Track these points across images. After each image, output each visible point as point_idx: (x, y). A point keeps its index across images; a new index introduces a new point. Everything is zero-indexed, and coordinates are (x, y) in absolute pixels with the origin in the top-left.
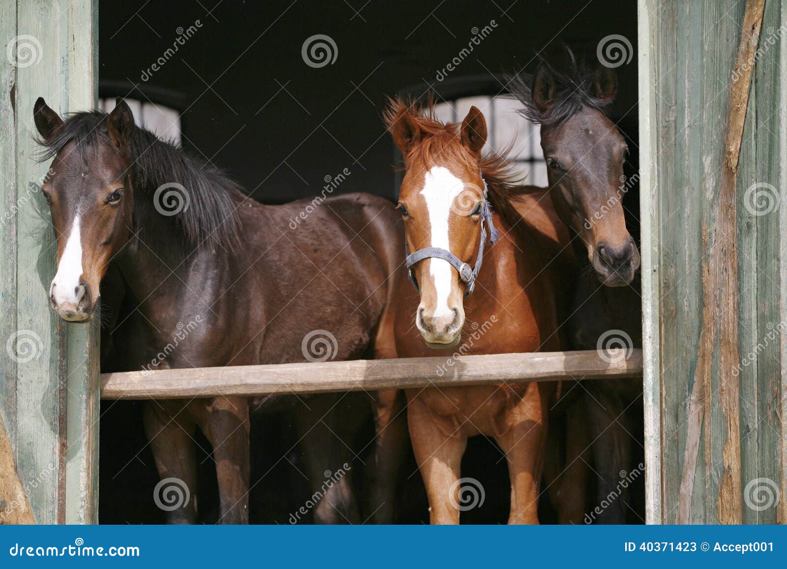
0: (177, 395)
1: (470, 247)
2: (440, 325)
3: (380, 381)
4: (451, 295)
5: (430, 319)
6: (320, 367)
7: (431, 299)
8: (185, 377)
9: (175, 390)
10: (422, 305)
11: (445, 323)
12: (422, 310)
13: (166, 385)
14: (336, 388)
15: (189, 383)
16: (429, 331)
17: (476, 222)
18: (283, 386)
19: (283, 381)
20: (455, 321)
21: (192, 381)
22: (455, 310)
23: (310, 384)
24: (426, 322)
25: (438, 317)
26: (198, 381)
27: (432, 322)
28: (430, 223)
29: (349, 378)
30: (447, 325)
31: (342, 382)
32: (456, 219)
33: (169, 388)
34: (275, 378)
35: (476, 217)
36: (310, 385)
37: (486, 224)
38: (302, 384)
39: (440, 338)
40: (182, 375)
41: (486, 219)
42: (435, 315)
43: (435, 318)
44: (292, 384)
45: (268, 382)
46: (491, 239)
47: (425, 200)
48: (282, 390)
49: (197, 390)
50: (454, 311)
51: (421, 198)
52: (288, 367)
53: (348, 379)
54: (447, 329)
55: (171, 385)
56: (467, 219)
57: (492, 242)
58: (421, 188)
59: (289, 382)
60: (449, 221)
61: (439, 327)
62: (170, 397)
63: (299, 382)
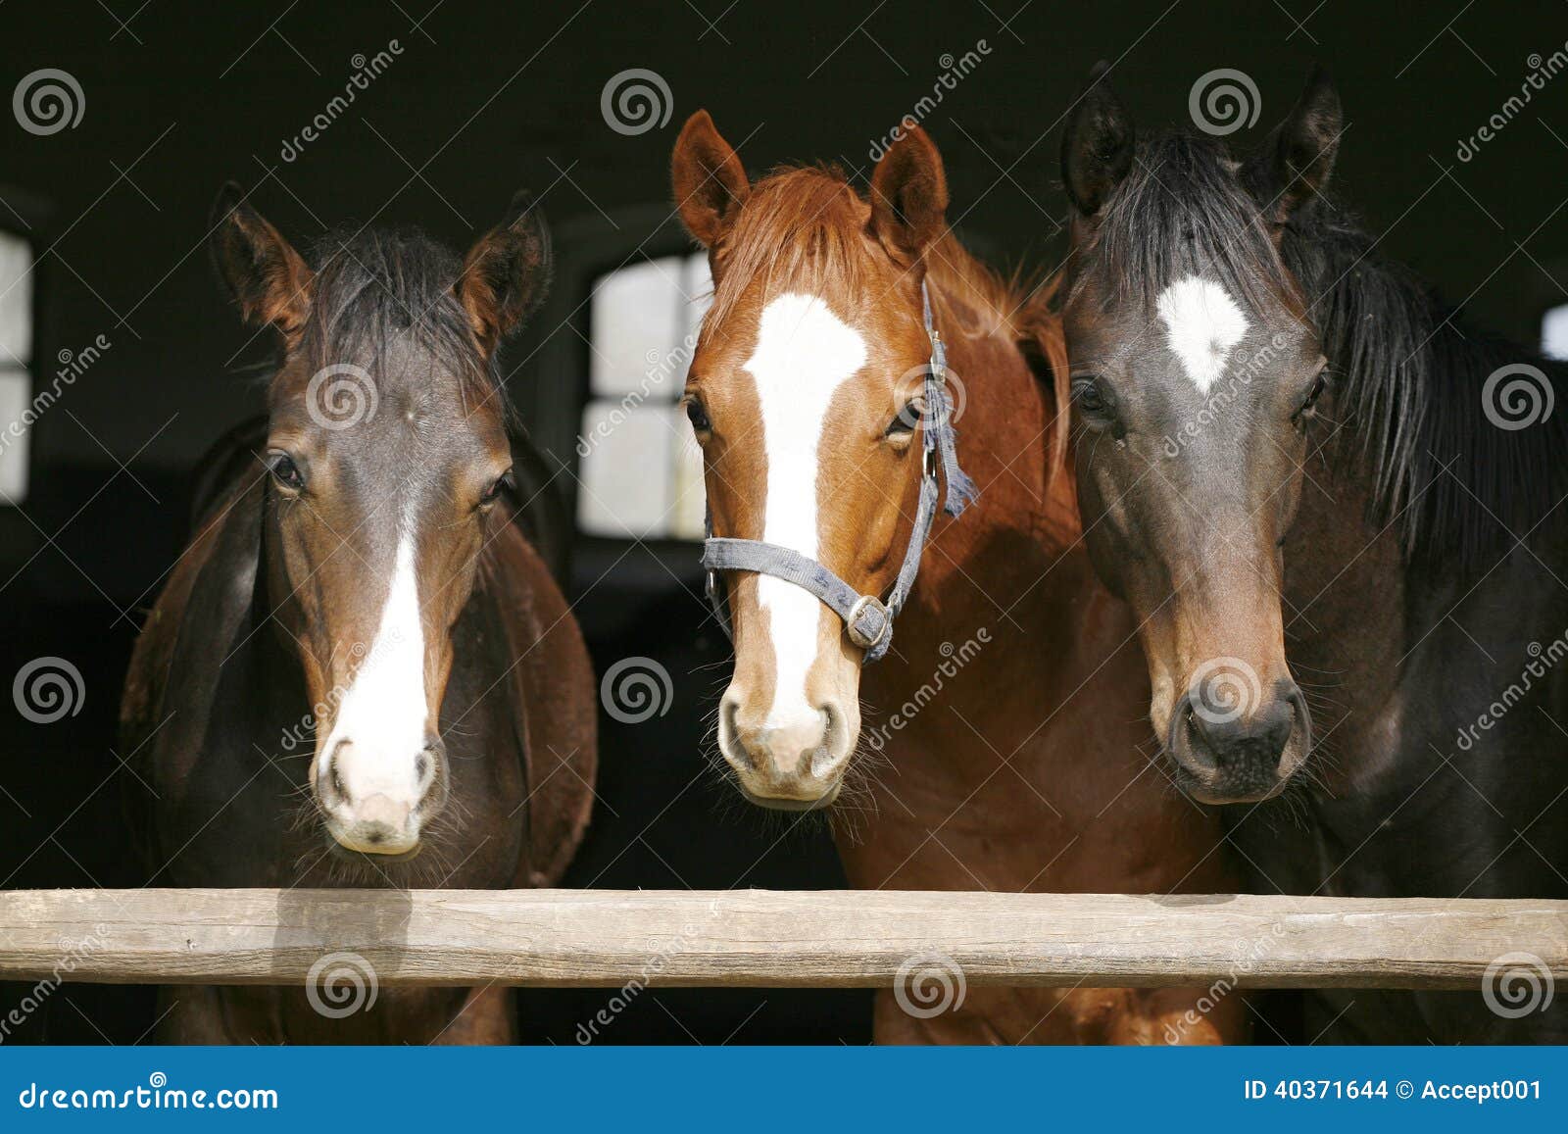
0: (162, 972)
1: (883, 525)
2: (787, 754)
3: (812, 957)
4: (818, 664)
5: (756, 734)
6: (626, 905)
7: (759, 677)
8: (192, 915)
9: (161, 957)
10: (734, 692)
11: (797, 747)
12: (733, 707)
13: (130, 939)
14: (673, 973)
15: (203, 938)
16: (755, 766)
17: (900, 453)
18: (507, 959)
19: (508, 942)
20: (828, 741)
21: (218, 929)
22: (828, 709)
23: (592, 957)
24: (746, 744)
25: (781, 731)
26: (234, 932)
27: (762, 743)
28: (766, 456)
29: (715, 944)
30: (806, 750)
31: (694, 956)
32: (843, 445)
33: (137, 949)
34: (482, 932)
35: (900, 438)
36: (592, 959)
37: (934, 458)
38: (567, 957)
39: (789, 786)
40: (182, 910)
41: (936, 446)
42: (769, 725)
43: (770, 734)
44: (534, 956)
45: (459, 944)
46: (947, 502)
47: (754, 388)
48: (502, 971)
49: (228, 958)
50: (824, 714)
51: (745, 382)
52: (524, 901)
53: (713, 948)
54: (807, 763)
55: (145, 939)
56: (876, 445)
57: (950, 513)
58: (747, 355)
59: (525, 947)
60: (820, 452)
61: (784, 758)
62: (140, 977)
63: (558, 948)
